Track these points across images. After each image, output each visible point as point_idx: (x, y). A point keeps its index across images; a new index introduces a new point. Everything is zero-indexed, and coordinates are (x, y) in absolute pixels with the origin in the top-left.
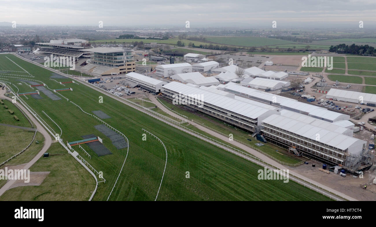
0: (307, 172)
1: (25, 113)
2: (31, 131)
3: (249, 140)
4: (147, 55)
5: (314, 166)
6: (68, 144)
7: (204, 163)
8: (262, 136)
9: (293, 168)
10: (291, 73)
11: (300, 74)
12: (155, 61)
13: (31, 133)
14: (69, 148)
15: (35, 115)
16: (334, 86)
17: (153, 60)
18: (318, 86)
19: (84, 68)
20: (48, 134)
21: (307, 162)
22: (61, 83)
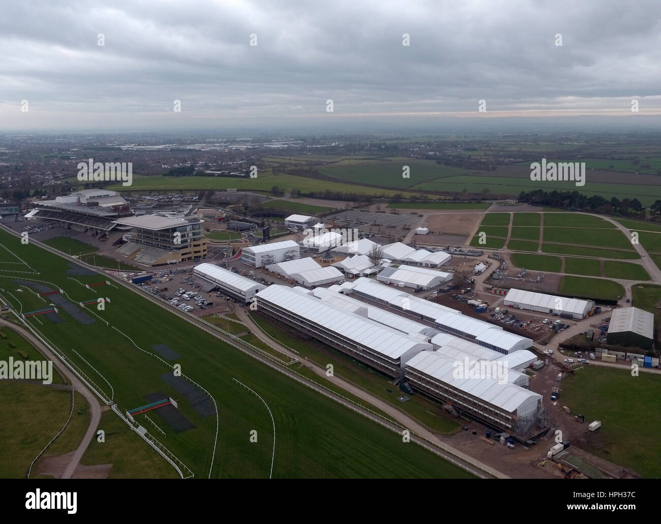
0: (465, 445)
1: (45, 354)
2: (65, 391)
3: (389, 391)
4: (223, 218)
5: (474, 433)
6: (128, 413)
7: (327, 436)
8: (406, 384)
9: (446, 439)
10: (455, 253)
11: (470, 254)
12: (237, 230)
13: (65, 394)
14: (130, 421)
15: (62, 358)
16: (519, 277)
17: (234, 229)
18: (494, 279)
19: (121, 251)
20: (92, 395)
21: (466, 428)
22: (87, 286)
